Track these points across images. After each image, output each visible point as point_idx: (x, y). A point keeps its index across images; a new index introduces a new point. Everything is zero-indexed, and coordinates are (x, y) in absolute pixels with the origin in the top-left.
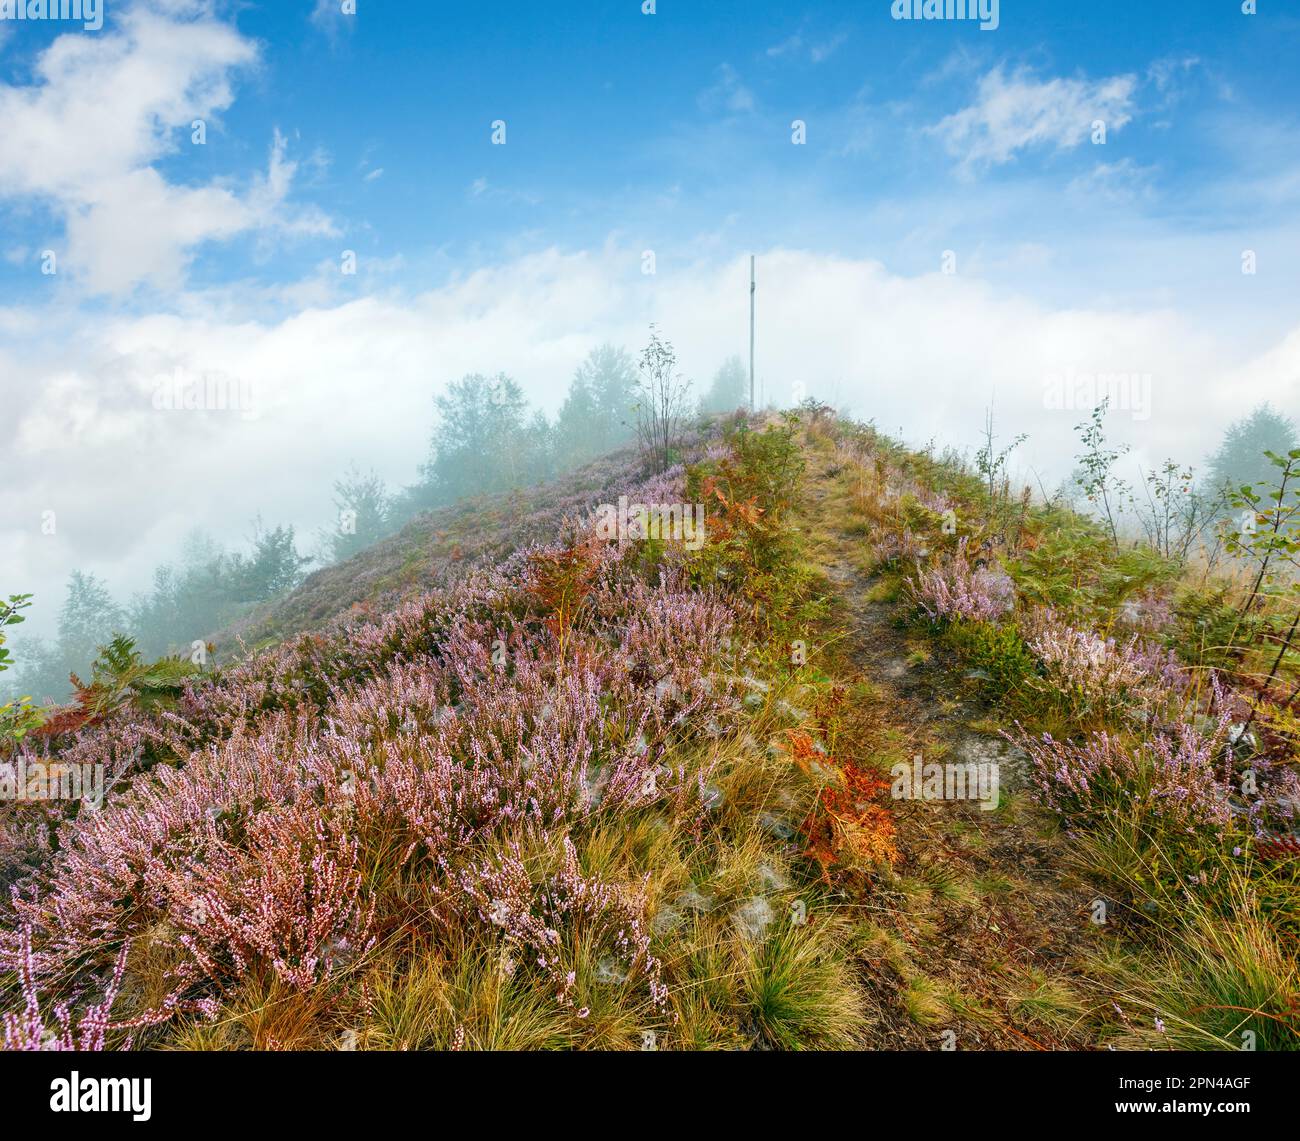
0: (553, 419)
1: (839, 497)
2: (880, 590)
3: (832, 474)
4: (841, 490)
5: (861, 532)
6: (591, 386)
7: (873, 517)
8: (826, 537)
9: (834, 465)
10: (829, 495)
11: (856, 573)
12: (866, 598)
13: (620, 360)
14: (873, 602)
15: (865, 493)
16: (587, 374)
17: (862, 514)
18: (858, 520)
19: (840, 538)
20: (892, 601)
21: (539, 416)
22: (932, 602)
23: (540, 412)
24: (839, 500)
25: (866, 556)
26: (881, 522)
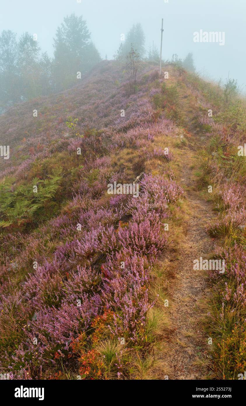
0: (51, 56)
1: (187, 104)
2: (194, 122)
3: (186, 97)
4: (188, 102)
5: (191, 112)
6: (65, 37)
7: (194, 109)
8: (185, 113)
9: (186, 95)
10: (184, 103)
11: (190, 119)
12: (191, 123)
13: (80, 24)
14: (192, 124)
15: (193, 103)
16: (63, 31)
17: (192, 108)
18: (191, 109)
19: (187, 113)
20: (195, 123)
21: (45, 56)
22: (201, 122)
23: (45, 53)
24: (187, 105)
25: (191, 116)
26: (195, 109)
